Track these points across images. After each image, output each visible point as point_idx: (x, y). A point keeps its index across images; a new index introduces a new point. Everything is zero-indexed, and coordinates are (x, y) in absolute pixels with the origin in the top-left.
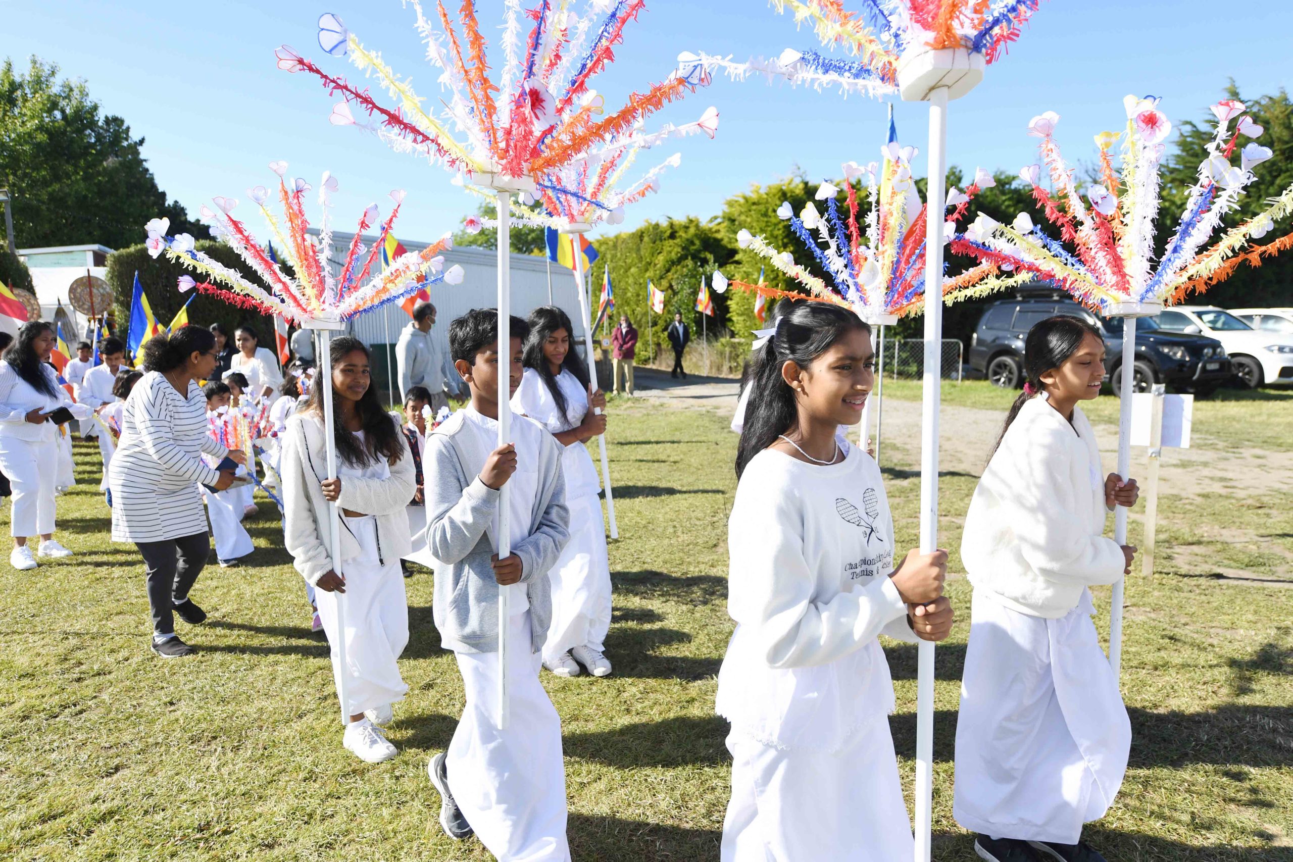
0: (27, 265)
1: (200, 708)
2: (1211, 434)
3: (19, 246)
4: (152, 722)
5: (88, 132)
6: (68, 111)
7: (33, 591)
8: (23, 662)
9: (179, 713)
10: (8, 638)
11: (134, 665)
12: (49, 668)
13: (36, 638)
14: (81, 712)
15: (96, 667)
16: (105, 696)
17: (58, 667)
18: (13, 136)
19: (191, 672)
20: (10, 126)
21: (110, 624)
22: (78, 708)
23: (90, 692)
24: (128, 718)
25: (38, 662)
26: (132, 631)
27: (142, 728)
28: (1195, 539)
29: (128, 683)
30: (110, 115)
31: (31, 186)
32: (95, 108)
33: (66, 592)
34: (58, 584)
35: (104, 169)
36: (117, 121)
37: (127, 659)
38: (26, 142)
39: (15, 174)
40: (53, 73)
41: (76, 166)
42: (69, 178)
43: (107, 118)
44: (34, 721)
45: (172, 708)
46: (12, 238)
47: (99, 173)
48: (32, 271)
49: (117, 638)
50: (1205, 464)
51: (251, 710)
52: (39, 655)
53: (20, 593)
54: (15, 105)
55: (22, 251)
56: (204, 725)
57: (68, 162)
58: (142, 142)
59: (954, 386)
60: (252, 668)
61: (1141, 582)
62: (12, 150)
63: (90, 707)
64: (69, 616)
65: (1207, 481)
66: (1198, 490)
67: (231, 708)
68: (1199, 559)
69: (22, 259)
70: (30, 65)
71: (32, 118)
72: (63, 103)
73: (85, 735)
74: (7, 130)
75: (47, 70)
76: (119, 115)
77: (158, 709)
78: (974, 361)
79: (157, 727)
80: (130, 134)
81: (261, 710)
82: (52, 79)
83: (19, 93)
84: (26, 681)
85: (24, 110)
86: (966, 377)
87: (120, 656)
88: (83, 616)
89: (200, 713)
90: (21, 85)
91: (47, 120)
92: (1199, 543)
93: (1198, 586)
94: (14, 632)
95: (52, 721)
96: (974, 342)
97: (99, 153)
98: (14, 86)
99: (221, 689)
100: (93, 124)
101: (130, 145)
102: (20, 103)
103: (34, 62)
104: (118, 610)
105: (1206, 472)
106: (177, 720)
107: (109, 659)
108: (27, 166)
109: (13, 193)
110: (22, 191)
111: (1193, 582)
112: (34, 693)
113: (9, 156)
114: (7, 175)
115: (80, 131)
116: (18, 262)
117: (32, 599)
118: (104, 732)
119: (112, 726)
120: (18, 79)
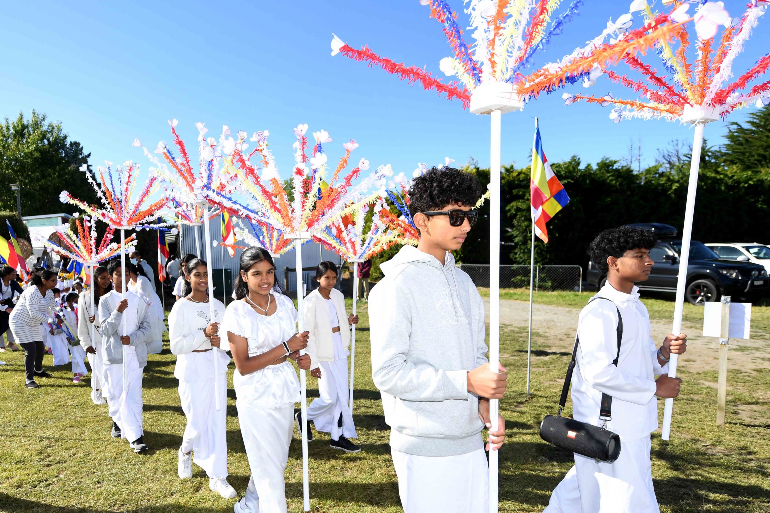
0: (27, 225)
1: (115, 486)
2: (760, 328)
3: (23, 216)
4: (88, 493)
5: (62, 150)
6: (51, 140)
7: (25, 412)
8: (18, 453)
9: (103, 488)
10: (11, 439)
11: (78, 458)
12: (32, 458)
13: (26, 439)
14: (49, 485)
15: (57, 459)
16: (62, 476)
17: (37, 458)
18: (22, 154)
19: (110, 464)
20: (21, 149)
21: (66, 433)
22: (48, 482)
23: (54, 473)
24: (74, 490)
25: (27, 454)
26: (77, 438)
27: (82, 496)
28: (754, 400)
29: (75, 469)
30: (73, 141)
31: (30, 182)
32: (65, 137)
33: (42, 413)
34: (38, 408)
35: (69, 171)
36: (77, 144)
37: (74, 455)
38: (29, 157)
39: (22, 175)
40: (44, 119)
41: (54, 170)
42: (50, 176)
43: (71, 142)
44: (24, 489)
45: (99, 485)
46: (20, 211)
47: (66, 174)
48: (30, 229)
49: (69, 441)
50: (757, 349)
51: (143, 488)
52: (27, 449)
53: (18, 413)
54: (24, 138)
55: (25, 218)
56: (117, 497)
57: (50, 168)
58: (89, 155)
59: (577, 295)
60: (144, 463)
61: (716, 429)
62: (22, 162)
63: (54, 482)
64: (43, 427)
65: (759, 361)
66: (753, 366)
67: (132, 487)
68: (757, 414)
69: (24, 222)
70: (32, 115)
71: (33, 144)
72: (48, 135)
73: (51, 499)
74: (19, 151)
75: (41, 117)
76: (77, 141)
77: (91, 486)
78: (590, 279)
79: (91, 496)
80: (83, 151)
81: (149, 489)
82: (43, 122)
83: (26, 131)
84: (20, 465)
85: (29, 140)
86: (584, 290)
87: (71, 452)
88: (51, 428)
89: (115, 489)
90: (27, 127)
91: (40, 145)
92: (757, 403)
93: (758, 433)
94: (14, 436)
95: (33, 490)
96: (590, 267)
97: (67, 162)
98: (24, 127)
99: (126, 475)
100: (64, 146)
101: (82, 157)
102: (26, 136)
103: (34, 113)
104: (70, 424)
105: (758, 354)
106: (102, 493)
107: (65, 454)
108: (29, 171)
109: (21, 186)
110: (26, 185)
111: (754, 430)
112: (24, 472)
113: (20, 165)
114: (18, 176)
115: (57, 151)
116: (23, 223)
117: (24, 416)
118: (61, 498)
119: (66, 495)
120: (26, 123)
